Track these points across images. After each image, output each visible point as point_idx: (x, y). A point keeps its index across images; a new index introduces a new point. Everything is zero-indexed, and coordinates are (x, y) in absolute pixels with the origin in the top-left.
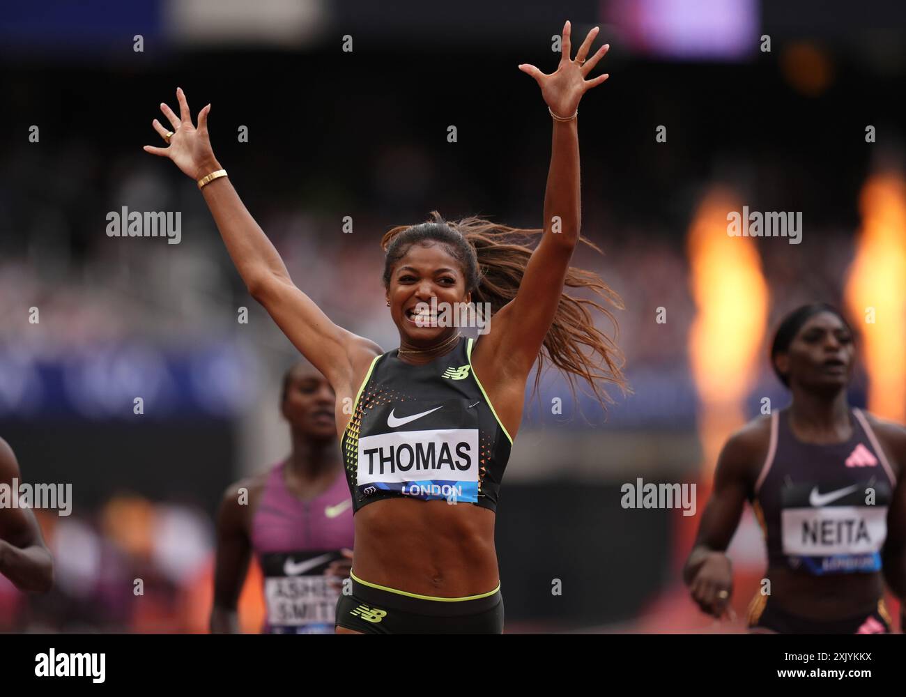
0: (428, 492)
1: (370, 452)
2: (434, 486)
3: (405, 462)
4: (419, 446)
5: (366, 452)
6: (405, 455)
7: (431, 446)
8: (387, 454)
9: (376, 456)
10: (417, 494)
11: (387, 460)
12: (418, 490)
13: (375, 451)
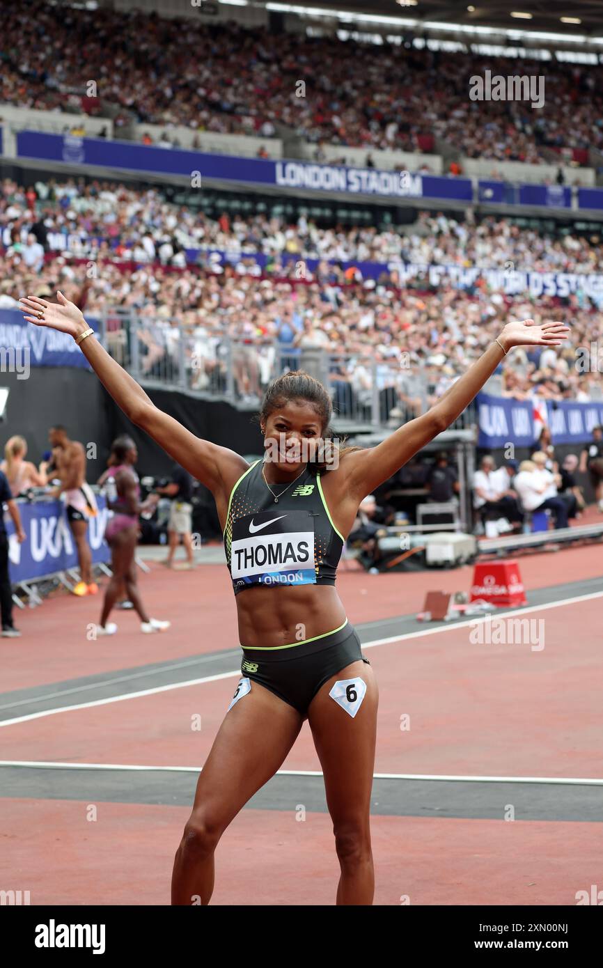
0: (278, 581)
1: (238, 552)
2: (281, 576)
3: (261, 559)
4: (270, 546)
5: (236, 552)
6: (261, 552)
7: (279, 546)
8: (249, 554)
9: (243, 555)
10: (270, 583)
11: (249, 557)
12: (270, 580)
13: (242, 551)
